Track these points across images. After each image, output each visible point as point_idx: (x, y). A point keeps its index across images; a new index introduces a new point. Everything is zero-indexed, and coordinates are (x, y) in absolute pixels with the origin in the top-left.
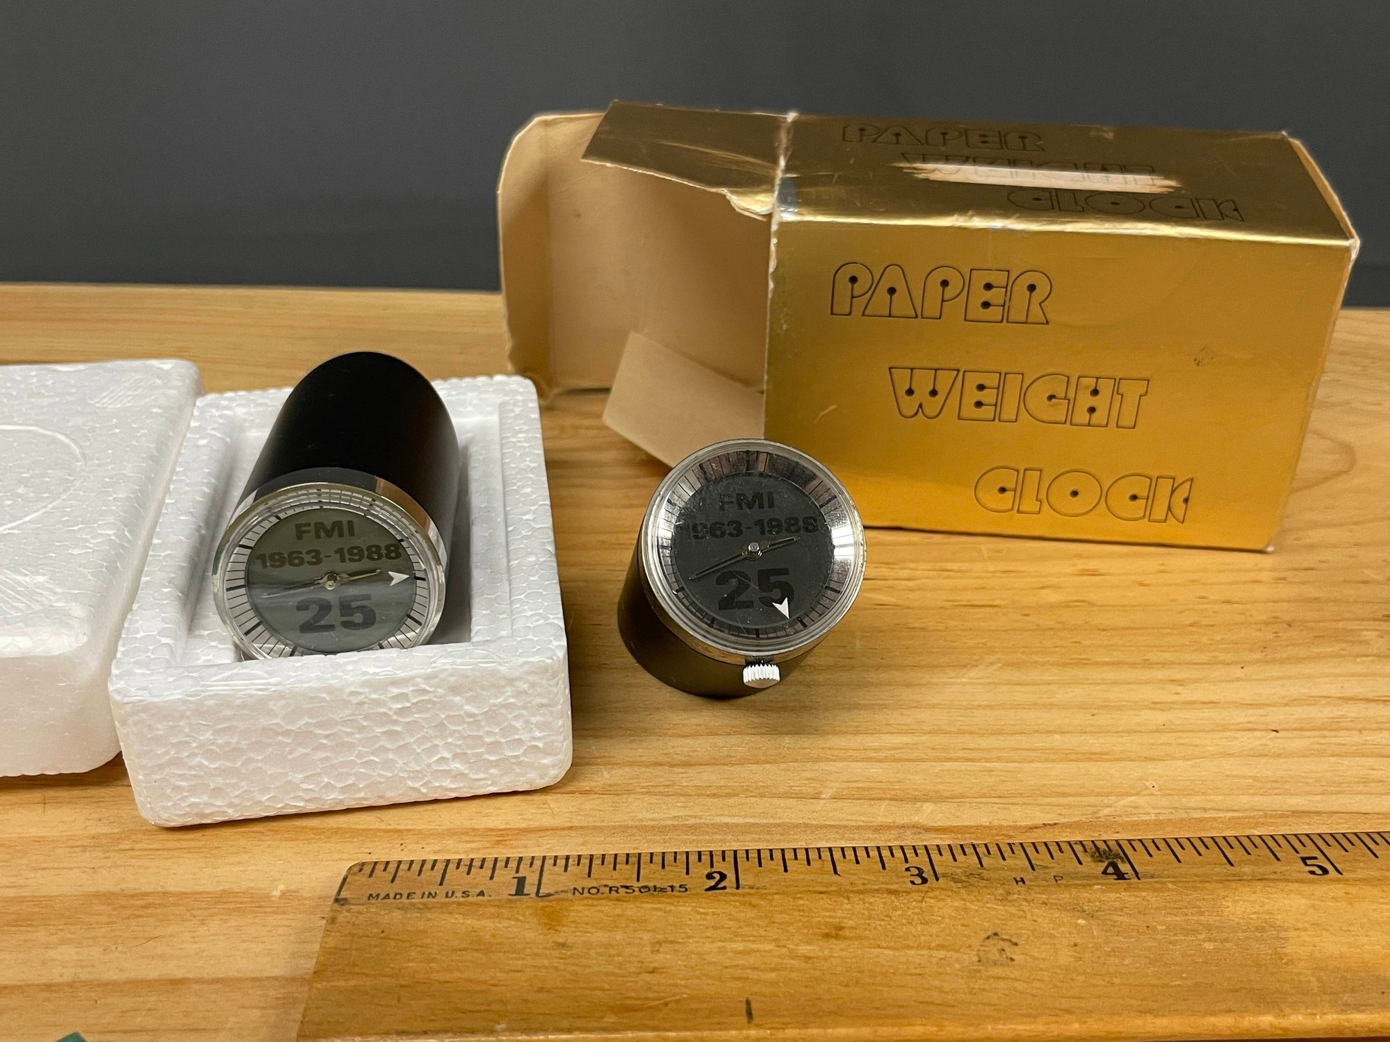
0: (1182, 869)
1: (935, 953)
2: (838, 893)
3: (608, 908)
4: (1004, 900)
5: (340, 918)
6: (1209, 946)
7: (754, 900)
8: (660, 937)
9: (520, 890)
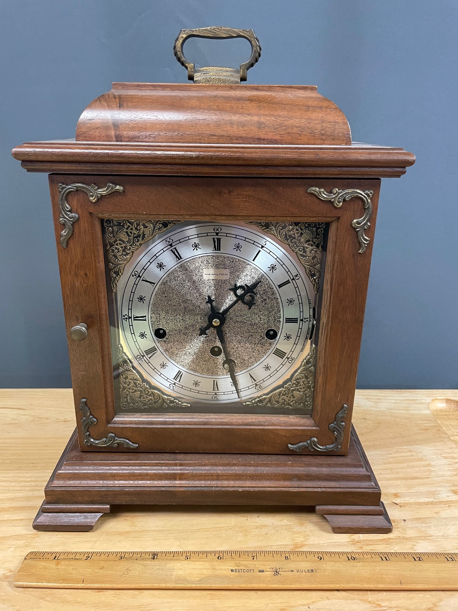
0: (166, 558)
1: (117, 572)
2: (106, 561)
3: (67, 562)
4: (132, 563)
5: (24, 562)
6: (161, 572)
7: (92, 562)
8: (74, 568)
9: (54, 559)
